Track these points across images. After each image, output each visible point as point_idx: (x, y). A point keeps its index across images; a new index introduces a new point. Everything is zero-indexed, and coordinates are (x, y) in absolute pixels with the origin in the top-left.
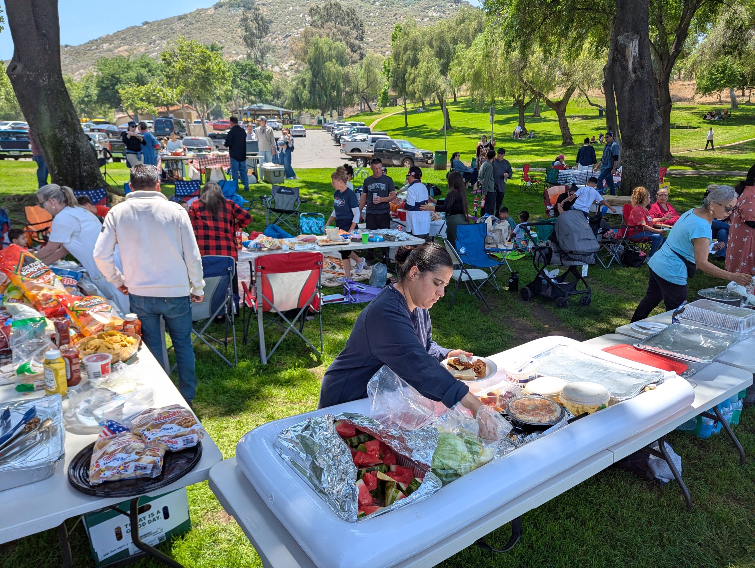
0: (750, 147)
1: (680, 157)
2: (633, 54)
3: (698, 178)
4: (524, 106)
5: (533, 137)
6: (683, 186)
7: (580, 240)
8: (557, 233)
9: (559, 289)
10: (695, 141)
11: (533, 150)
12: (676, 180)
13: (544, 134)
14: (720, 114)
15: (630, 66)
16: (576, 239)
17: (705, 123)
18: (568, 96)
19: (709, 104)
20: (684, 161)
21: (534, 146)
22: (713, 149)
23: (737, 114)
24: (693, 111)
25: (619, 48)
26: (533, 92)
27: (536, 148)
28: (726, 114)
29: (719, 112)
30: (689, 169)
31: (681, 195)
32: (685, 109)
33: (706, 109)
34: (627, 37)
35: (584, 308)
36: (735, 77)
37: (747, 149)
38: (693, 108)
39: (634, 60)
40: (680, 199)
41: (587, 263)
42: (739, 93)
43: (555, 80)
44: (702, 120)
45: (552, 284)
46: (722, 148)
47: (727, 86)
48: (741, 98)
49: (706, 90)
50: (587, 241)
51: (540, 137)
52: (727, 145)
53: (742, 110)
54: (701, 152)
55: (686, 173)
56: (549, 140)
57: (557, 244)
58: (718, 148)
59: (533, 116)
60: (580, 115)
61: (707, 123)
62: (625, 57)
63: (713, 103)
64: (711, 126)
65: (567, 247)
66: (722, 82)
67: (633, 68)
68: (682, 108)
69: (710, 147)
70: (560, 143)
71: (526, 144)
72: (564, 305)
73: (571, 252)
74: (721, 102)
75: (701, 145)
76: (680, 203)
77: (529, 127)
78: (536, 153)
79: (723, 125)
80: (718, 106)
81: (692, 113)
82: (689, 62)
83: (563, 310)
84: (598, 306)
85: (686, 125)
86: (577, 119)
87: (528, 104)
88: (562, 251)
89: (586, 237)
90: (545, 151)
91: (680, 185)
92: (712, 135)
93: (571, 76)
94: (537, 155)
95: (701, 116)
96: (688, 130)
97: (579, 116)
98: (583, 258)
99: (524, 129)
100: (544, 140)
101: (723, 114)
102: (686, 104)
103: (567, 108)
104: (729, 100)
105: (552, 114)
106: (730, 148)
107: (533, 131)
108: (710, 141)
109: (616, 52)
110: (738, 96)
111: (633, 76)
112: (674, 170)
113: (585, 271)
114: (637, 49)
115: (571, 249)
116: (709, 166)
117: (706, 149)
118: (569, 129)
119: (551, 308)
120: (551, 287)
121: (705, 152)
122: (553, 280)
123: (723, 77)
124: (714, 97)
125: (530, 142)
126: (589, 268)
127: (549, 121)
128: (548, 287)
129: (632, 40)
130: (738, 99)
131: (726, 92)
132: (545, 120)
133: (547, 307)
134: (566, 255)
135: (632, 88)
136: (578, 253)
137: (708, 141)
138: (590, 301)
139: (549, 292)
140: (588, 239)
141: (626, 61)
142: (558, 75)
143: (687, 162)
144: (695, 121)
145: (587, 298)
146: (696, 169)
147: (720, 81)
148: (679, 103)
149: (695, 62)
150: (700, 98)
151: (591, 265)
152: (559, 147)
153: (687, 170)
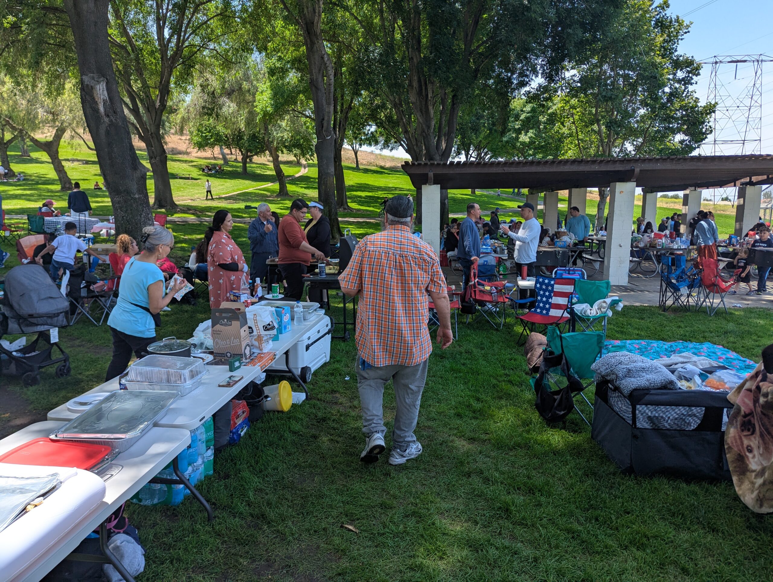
0: (242, 198)
1: (184, 206)
2: (102, 97)
3: (200, 225)
4: (5, 144)
5: (24, 180)
6: (186, 233)
7: (40, 300)
8: (9, 295)
9: (24, 363)
10: (197, 191)
11: (23, 195)
12: (180, 227)
13: (38, 177)
14: (215, 168)
15: (102, 109)
16: (35, 298)
17: (204, 175)
18: (58, 137)
19: (206, 158)
20: (187, 209)
21: (25, 189)
22: (212, 199)
23: (229, 169)
24: (193, 164)
25: (85, 88)
26: (14, 128)
27: (28, 192)
28: (220, 168)
29: (214, 166)
30: (192, 217)
31: (185, 241)
32: (186, 161)
33: (204, 162)
34: (93, 78)
35: (62, 380)
36: (221, 136)
37: (239, 199)
38: (192, 162)
39: (104, 103)
40: (184, 245)
41: (55, 326)
42: (227, 151)
43: (37, 117)
44: (201, 172)
45: (14, 358)
46: (220, 198)
47: (216, 144)
48: (230, 156)
49: (201, 146)
50: (50, 300)
51: (32, 180)
52: (224, 196)
53: (232, 166)
54: (203, 202)
55: (188, 220)
56: (45, 183)
57: (11, 307)
58: (217, 198)
59: (21, 156)
60: (79, 158)
61: (206, 176)
62: (94, 99)
63: (209, 158)
64: (208, 178)
65: (25, 310)
66: (212, 140)
67: (105, 111)
68: (183, 161)
69: (209, 197)
70: (58, 187)
71: (14, 188)
72: (34, 381)
73: (31, 316)
74: (215, 158)
75: (202, 195)
76: (182, 249)
77: (16, 168)
78: (28, 198)
79: (219, 178)
80: (213, 161)
81: (192, 166)
82: (177, 118)
83: (34, 388)
84: (80, 374)
85: (188, 176)
86: (76, 163)
87: (10, 141)
88: (20, 315)
89: (49, 296)
90: (40, 195)
91: (184, 232)
92: (209, 187)
93: (57, 115)
94: (29, 200)
95: (200, 169)
96: (190, 181)
97: (78, 160)
98: (49, 321)
99: (10, 170)
100: (37, 183)
101: (218, 168)
102: (185, 157)
103: (59, 150)
104: (221, 156)
105: (44, 156)
106: (226, 198)
107: (23, 172)
108: (209, 191)
109: (83, 93)
110: (228, 154)
111: (106, 120)
112: (179, 217)
113: (54, 335)
114: (105, 93)
115: (30, 312)
116: (209, 214)
117: (207, 199)
118: (66, 173)
119: (17, 389)
120: (14, 362)
121: (206, 202)
122: (14, 353)
123: (211, 136)
124: (208, 153)
125: (20, 185)
126: (59, 332)
127: (42, 162)
128: (11, 363)
129: (99, 82)
130: (228, 157)
131: (217, 149)
132: (37, 161)
133: (11, 388)
134: (25, 319)
135: (108, 133)
136: (40, 316)
137: (207, 192)
138: (69, 370)
139: (13, 368)
140: (51, 298)
141: (96, 103)
142: (41, 113)
143: (190, 210)
144: (195, 173)
145: (64, 366)
146: (198, 217)
147: (210, 139)
148: (180, 156)
149: (183, 118)
150: (195, 154)
151: (62, 328)
152: (57, 192)
153: (191, 218)
